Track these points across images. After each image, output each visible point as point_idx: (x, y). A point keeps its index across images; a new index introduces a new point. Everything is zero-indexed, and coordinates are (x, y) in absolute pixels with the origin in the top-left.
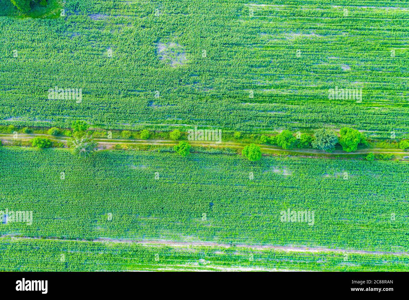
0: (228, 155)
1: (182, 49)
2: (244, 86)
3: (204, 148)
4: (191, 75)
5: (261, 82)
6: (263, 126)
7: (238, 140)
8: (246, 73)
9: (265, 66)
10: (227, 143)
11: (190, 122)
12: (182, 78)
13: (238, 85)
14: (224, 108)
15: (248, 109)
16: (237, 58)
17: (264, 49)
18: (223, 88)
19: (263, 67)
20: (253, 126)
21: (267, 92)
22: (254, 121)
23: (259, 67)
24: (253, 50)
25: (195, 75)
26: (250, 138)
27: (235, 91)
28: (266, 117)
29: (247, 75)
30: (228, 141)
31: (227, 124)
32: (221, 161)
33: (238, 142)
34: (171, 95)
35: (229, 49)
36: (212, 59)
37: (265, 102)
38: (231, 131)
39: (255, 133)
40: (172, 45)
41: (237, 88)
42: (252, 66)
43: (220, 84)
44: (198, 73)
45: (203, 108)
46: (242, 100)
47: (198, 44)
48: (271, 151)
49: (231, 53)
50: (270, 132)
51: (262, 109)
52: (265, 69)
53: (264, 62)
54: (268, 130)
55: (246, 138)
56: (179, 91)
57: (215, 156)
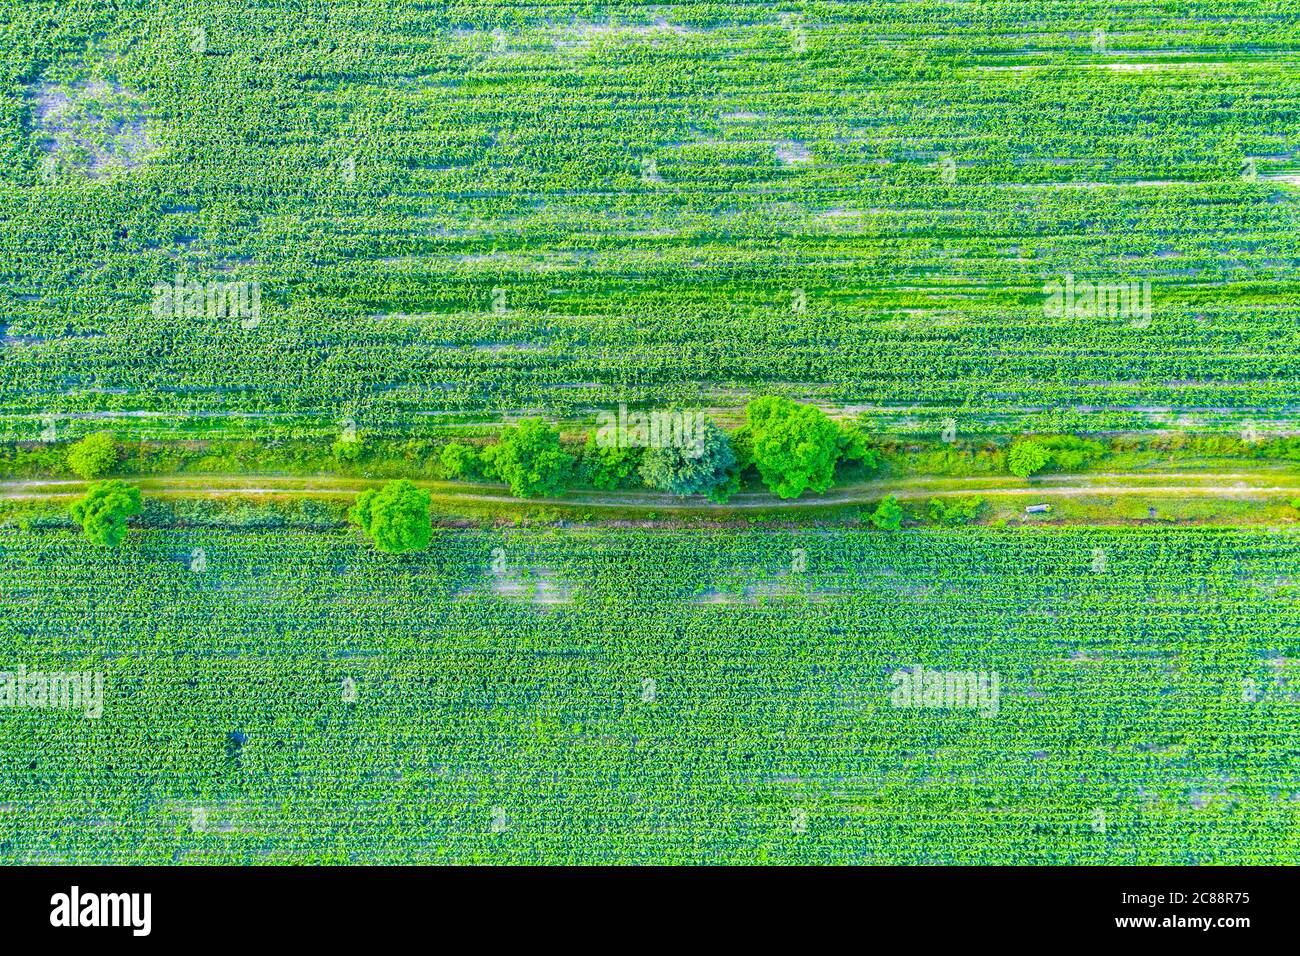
0: (311, 528)
1: (134, 105)
2: (378, 244)
3: (215, 508)
4: (166, 210)
5: (447, 226)
6: (455, 407)
7: (357, 468)
8: (385, 193)
9: (466, 161)
10: (309, 480)
11: (158, 400)
12: (125, 224)
13: (353, 241)
14: (296, 335)
15: (394, 339)
16: (350, 133)
17: (463, 91)
18: (291, 255)
19: (458, 163)
20: (413, 407)
21: (473, 265)
22: (418, 388)
23: (444, 163)
24: (416, 99)
25: (183, 209)
26: (403, 455)
27: (344, 267)
28: (468, 368)
29: (393, 197)
30: (314, 472)
31: (307, 402)
32: (276, 556)
33: (354, 475)
34: (81, 293)
35: (319, 97)
36: (250, 138)
37: (465, 305)
38: (326, 431)
39: (423, 436)
40: (100, 90)
41: (351, 255)
42: (412, 163)
43: (281, 239)
44: (192, 199)
45: (208, 340)
46: (372, 304)
47: (195, 84)
48: (490, 505)
49: (330, 112)
50: (486, 427)
51: (450, 336)
52: (463, 170)
53: (462, 144)
54: (477, 418)
55: (385, 455)
56: (113, 278)
57: (253, 539)
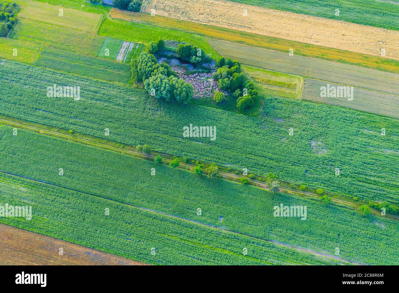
0: (349, 209)
1: (325, 146)
2: (359, 173)
3: (336, 203)
4: (330, 161)
5: (370, 172)
6: (370, 197)
7: (355, 202)
8: (361, 166)
9: (372, 164)
10: (348, 202)
11: (328, 186)
12: (324, 162)
13: (356, 172)
14: (348, 182)
15: (362, 186)
16: (356, 157)
17: (371, 155)
18: (348, 171)
19: (371, 164)
20: (364, 196)
21: (372, 179)
22: (365, 193)
23: (369, 164)
24: (365, 154)
25: (332, 162)
26: (362, 202)
27: (355, 175)
28: (372, 192)
29: (362, 167)
30: (349, 201)
31: (349, 191)
32: (345, 211)
33: (355, 203)
34: (318, 169)
35: (352, 151)
36: (342, 154)
37: (371, 184)
38: (352, 196)
39: (365, 200)
40: (319, 143)
41: (356, 173)
42: (364, 163)
43: (346, 169)
44: (334, 161)
45: (336, 180)
46: (358, 180)
47: (334, 145)
48: (374, 212)
49: (353, 154)
50: (374, 201)
51: (370, 187)
52: (372, 166)
53: (371, 162)
54: (373, 200)
55: (360, 201)
56: (323, 168)
57: (342, 208)
